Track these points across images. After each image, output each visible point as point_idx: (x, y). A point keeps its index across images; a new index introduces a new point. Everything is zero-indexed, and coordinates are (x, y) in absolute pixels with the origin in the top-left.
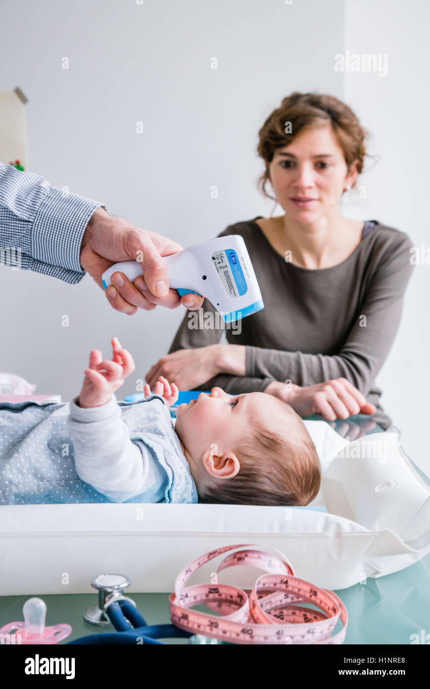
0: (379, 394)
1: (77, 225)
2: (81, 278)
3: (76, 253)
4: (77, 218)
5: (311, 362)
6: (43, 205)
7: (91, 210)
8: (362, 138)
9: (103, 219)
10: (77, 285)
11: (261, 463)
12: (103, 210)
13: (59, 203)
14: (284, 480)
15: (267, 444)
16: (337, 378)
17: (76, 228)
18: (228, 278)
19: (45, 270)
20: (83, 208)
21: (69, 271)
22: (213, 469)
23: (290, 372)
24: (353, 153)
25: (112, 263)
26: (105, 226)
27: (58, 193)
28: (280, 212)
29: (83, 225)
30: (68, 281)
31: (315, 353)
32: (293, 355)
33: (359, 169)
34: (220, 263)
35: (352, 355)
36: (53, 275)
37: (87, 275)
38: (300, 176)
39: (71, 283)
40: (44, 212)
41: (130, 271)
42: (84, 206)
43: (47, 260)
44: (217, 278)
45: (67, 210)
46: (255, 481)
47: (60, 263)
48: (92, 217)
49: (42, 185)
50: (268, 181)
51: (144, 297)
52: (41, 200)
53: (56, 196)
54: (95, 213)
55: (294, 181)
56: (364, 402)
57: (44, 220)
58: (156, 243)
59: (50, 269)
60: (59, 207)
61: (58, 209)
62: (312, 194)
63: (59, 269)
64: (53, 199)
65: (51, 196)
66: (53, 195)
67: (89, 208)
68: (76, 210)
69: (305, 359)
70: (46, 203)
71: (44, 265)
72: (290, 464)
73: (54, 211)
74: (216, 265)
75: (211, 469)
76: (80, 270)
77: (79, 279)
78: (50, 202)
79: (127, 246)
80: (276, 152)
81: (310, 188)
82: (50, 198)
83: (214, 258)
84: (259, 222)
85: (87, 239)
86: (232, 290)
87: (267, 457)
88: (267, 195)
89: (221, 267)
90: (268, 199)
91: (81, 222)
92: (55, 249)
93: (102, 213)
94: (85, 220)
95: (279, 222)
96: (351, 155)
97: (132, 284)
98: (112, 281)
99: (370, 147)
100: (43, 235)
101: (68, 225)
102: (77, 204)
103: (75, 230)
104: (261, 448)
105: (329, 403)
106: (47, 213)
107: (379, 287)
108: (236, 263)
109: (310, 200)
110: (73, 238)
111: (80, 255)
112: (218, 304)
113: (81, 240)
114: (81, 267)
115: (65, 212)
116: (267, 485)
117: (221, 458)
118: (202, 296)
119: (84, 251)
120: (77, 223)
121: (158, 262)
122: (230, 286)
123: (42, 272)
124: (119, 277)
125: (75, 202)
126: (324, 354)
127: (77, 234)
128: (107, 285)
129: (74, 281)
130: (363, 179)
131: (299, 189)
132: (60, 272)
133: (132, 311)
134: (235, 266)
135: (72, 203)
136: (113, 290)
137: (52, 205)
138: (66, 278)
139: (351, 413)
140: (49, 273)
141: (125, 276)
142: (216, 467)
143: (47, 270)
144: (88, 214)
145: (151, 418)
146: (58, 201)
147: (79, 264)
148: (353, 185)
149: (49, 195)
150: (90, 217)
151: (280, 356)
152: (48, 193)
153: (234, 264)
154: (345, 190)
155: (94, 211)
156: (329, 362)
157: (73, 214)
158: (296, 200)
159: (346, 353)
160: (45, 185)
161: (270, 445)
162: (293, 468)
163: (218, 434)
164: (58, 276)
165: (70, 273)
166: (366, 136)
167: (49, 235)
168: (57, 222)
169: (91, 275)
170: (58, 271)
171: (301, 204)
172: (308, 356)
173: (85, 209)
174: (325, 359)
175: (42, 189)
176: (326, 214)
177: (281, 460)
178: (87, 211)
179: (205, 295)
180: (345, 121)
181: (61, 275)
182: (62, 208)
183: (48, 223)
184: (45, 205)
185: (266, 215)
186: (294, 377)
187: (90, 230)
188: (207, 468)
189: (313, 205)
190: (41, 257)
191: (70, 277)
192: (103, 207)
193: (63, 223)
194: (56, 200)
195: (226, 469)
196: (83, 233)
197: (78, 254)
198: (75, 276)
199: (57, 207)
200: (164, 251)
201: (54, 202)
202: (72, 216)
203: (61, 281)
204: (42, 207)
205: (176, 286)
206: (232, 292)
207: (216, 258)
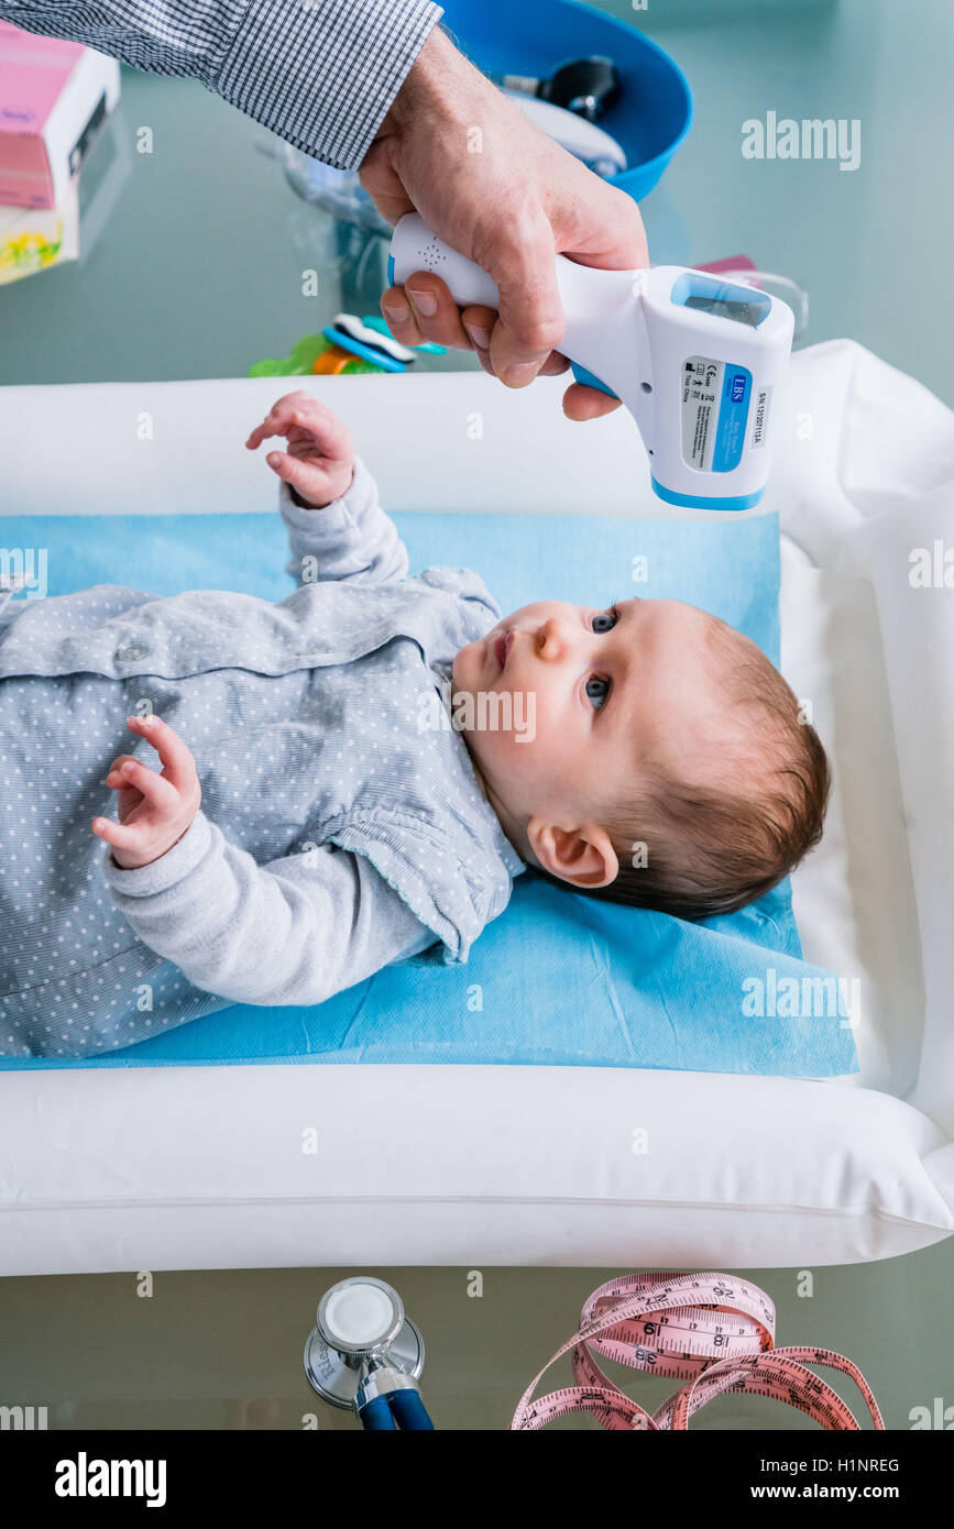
11: (670, 850)
15: (679, 812)
18: (703, 423)
22: (555, 862)
34: (700, 383)
44: (675, 411)
46: (656, 880)
74: (687, 384)
83: (689, 367)
87: (684, 839)
89: (696, 394)
104: (669, 820)
108: (739, 401)
117: (572, 836)
122: (699, 442)
134: (734, 407)
142: (561, 849)
153: (735, 401)
161: (693, 816)
188: (540, 858)
195: (586, 866)
206: (698, 453)
207: (694, 367)
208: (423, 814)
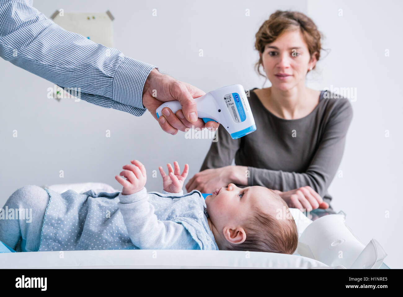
0: (330, 199)
1: (140, 79)
2: (143, 113)
3: (140, 97)
4: (140, 75)
5: (288, 177)
6: (120, 67)
7: (149, 70)
8: (319, 38)
9: (157, 75)
10: (140, 117)
11: (260, 233)
12: (157, 70)
13: (130, 66)
14: (275, 243)
15: (263, 222)
16: (304, 186)
17: (140, 81)
18: (234, 110)
19: (121, 108)
20: (144, 69)
21: (136, 108)
22: (230, 238)
23: (275, 183)
24: (314, 47)
25: (162, 102)
26: (158, 79)
27: (129, 60)
28: (269, 84)
29: (144, 79)
30: (135, 114)
31: (290, 171)
32: (277, 173)
33: (318, 57)
34: (229, 101)
35: (314, 173)
36: (126, 111)
37: (147, 110)
38: (281, 60)
39: (137, 116)
40: (121, 72)
41: (174, 107)
42: (145, 68)
43: (122, 101)
44: (228, 111)
45: (134, 70)
46: (256, 244)
47: (130, 103)
48: (150, 74)
49: (119, 55)
50: (261, 65)
51: (182, 123)
52: (119, 64)
53: (128, 62)
54: (151, 71)
55: (278, 64)
56: (321, 201)
57: (120, 76)
58: (190, 90)
59: (124, 107)
60: (130, 69)
61: (129, 70)
62: (289, 72)
63: (130, 107)
64: (126, 64)
65: (125, 62)
66: (126, 61)
67: (148, 69)
68: (140, 70)
69: (284, 175)
70: (122, 66)
71: (121, 105)
72: (278, 234)
73: (127, 70)
74: (227, 103)
75: (228, 238)
76: (142, 107)
77: (142, 113)
78: (124, 66)
79: (172, 90)
80: (266, 47)
81: (287, 68)
82: (124, 63)
83: (225, 99)
84: (255, 91)
85: (146, 88)
86: (237, 118)
87: (263, 229)
88: (260, 74)
89: (229, 104)
90: (261, 77)
91: (143, 77)
92: (127, 94)
93: (156, 72)
94: (145, 76)
95: (268, 91)
96: (312, 48)
97: (175, 115)
98: (162, 113)
99: (324, 44)
100: (120, 86)
101: (135, 79)
102: (140, 67)
103: (139, 82)
104: (259, 224)
105: (300, 201)
106: (122, 72)
107: (330, 131)
108: (239, 101)
109: (287, 75)
110: (138, 87)
111: (142, 98)
112: (228, 127)
113: (143, 88)
114: (143, 105)
115: (133, 71)
116: (264, 247)
117: (235, 231)
118: (218, 123)
119: (145, 95)
120: (141, 78)
121: (191, 101)
122: (236, 116)
123: (119, 109)
124: (167, 110)
125: (140, 65)
126: (297, 172)
127: (140, 84)
128: (159, 116)
129: (139, 114)
130: (319, 64)
131: (280, 68)
132: (130, 109)
133: (174, 132)
134: (238, 103)
135: (137, 66)
136: (163, 119)
137: (125, 67)
138: (134, 113)
139: (313, 208)
140: (123, 110)
141: (170, 110)
142: (231, 236)
143: (122, 108)
144: (147, 72)
145: (191, 207)
146: (129, 65)
147: (142, 103)
148: (314, 68)
149: (124, 62)
150: (148, 74)
151: (269, 173)
152: (123, 60)
153: (238, 102)
154: (308, 71)
155: (151, 70)
156: (299, 177)
157: (138, 73)
158: (279, 76)
159: (310, 171)
160: (122, 55)
161: (265, 222)
162: (280, 236)
163: (232, 215)
164: (129, 112)
165: (136, 110)
166: (321, 36)
167: (123, 85)
168: (129, 77)
169: (150, 110)
170: (129, 109)
171: (282, 78)
172: (286, 173)
173: (146, 69)
174: (296, 175)
175: (119, 57)
176: (297, 85)
177: (272, 232)
178: (147, 71)
179: (220, 122)
180: (309, 27)
181: (131, 111)
182: (131, 69)
183: (123, 78)
184: (121, 67)
185: (260, 87)
186: (277, 186)
187: (148, 82)
188: (226, 238)
189: (289, 79)
190: (119, 99)
191: (136, 112)
192: (157, 69)
193: (132, 78)
194: (128, 64)
195: (238, 238)
196: (144, 84)
197: (141, 97)
198: (139, 111)
199: (128, 68)
200: (194, 95)
201: (127, 65)
202: (137, 74)
203: (131, 114)
204: (119, 68)
205: (202, 116)
206: (237, 120)
207: (226, 98)
208: (196, 220)
